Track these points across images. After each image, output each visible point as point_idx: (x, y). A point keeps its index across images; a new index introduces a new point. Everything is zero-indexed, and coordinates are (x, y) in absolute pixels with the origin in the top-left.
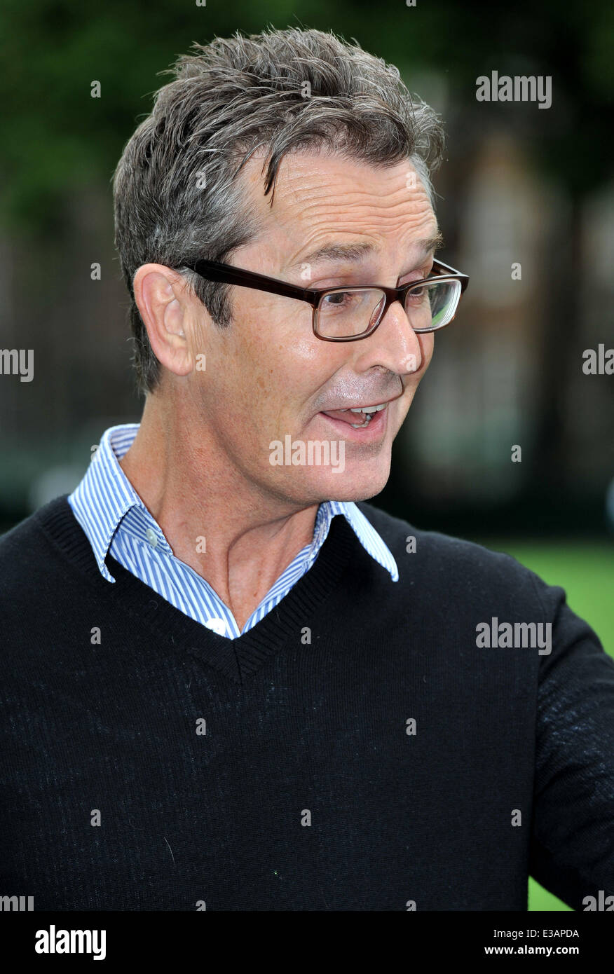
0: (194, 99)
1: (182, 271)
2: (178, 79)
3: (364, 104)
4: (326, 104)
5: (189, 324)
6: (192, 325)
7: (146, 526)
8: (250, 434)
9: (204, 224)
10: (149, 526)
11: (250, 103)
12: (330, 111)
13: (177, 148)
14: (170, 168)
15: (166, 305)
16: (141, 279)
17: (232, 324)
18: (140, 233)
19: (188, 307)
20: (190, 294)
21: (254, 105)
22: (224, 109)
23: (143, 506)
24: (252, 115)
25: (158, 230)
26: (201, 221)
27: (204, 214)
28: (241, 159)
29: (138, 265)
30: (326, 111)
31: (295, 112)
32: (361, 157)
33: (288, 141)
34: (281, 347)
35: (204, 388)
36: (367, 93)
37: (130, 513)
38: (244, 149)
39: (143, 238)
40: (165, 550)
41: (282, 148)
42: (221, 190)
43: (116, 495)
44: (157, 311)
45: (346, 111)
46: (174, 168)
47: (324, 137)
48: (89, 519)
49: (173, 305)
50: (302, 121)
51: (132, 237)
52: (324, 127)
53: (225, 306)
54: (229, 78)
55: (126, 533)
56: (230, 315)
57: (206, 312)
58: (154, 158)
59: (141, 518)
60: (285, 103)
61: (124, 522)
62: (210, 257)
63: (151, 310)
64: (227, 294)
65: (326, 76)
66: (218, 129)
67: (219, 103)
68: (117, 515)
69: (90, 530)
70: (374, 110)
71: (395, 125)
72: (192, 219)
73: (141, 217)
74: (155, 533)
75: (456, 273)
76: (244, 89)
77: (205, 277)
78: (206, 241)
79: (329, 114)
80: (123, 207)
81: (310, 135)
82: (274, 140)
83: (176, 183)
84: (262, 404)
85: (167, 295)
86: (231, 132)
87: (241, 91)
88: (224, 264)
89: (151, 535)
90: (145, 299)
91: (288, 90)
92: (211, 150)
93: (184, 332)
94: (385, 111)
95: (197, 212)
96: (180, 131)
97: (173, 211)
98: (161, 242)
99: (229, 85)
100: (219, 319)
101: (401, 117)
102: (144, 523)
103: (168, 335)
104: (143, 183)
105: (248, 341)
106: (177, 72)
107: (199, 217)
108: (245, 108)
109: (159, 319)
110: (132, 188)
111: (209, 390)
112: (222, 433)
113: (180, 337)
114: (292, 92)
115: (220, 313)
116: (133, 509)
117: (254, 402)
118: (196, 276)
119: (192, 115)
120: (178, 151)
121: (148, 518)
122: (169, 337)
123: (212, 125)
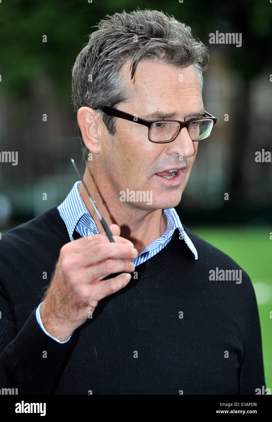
0: (104, 38)
1: (98, 111)
2: (99, 29)
3: (173, 41)
4: (157, 41)
5: (100, 132)
6: (101, 133)
7: (90, 222)
8: (124, 181)
9: (106, 90)
10: (91, 222)
11: (126, 40)
12: (158, 44)
13: (96, 58)
14: (93, 66)
15: (90, 124)
16: (81, 112)
17: (116, 134)
18: (81, 93)
19: (99, 126)
20: (101, 120)
21: (128, 41)
22: (115, 43)
23: (89, 214)
24: (126, 45)
25: (87, 93)
26: (105, 89)
27: (106, 86)
28: (121, 63)
29: (80, 107)
30: (156, 44)
31: (144, 44)
32: (172, 63)
33: (140, 56)
34: (136, 146)
35: (105, 161)
36: (174, 36)
37: (83, 216)
38: (123, 59)
39: (82, 95)
40: (97, 233)
41: (138, 59)
42: (113, 76)
43: (78, 208)
44: (86, 126)
45: (165, 44)
46: (94, 67)
47: (156, 55)
48: (66, 217)
49: (94, 124)
50: (147, 48)
51: (78, 95)
52: (156, 51)
53: (113, 127)
54: (118, 29)
55: (81, 224)
56: (115, 131)
57: (106, 129)
58: (87, 62)
59: (88, 219)
60: (140, 41)
61: (81, 220)
62: (109, 105)
63: (84, 126)
64: (114, 122)
65: (158, 29)
66: (112, 51)
67: (114, 40)
68: (78, 217)
69: (66, 222)
70: (176, 44)
71: (186, 51)
72: (101, 88)
73: (81, 87)
74: (93, 226)
75: (211, 117)
76: (124, 34)
77: (106, 114)
78: (107, 98)
79: (157, 45)
80: (75, 82)
81: (150, 54)
82: (135, 56)
83: (95, 73)
84: (130, 169)
85: (91, 120)
86: (117, 52)
87: (122, 35)
88: (114, 109)
89: (91, 226)
90: (82, 121)
91: (142, 35)
92: (109, 59)
93: (98, 136)
94: (181, 44)
95: (103, 85)
96: (97, 51)
97: (93, 84)
98: (89, 98)
99: (119, 32)
100: (111, 132)
101: (189, 47)
102: (89, 221)
103: (91, 137)
104: (82, 73)
105: (123, 142)
106: (99, 27)
107: (104, 87)
108: (124, 42)
109: (87, 130)
110: (78, 75)
111: (107, 161)
112: (113, 180)
113: (96, 138)
114: (143, 36)
115: (112, 130)
116: (85, 215)
117: (126, 168)
118: (103, 113)
119: (102, 45)
120: (96, 60)
121: (91, 219)
122: (91, 138)
123: (110, 49)
